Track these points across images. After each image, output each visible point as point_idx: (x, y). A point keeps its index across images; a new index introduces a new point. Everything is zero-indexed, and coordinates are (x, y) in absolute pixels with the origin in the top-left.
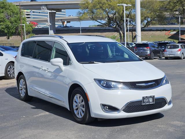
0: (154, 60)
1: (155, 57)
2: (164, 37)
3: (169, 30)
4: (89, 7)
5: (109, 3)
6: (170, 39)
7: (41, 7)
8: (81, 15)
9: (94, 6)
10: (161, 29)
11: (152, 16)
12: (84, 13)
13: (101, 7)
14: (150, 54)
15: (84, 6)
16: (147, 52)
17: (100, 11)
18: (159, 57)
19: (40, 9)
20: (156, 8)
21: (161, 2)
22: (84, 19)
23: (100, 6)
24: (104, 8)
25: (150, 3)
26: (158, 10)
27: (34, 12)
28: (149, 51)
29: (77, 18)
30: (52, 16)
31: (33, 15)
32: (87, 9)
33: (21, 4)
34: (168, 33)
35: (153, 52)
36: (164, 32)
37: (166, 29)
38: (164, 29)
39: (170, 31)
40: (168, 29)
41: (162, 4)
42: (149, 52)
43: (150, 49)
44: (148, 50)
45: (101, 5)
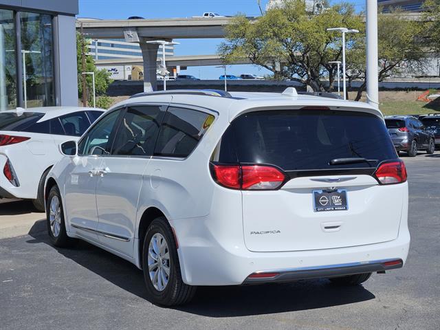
0: (417, 158)
1: (418, 152)
2: (415, 104)
3: (426, 90)
4: (248, 33)
5: (296, 25)
6: (431, 111)
7: (126, 33)
8: (228, 52)
9: (259, 32)
10: (407, 87)
11: (394, 55)
12: (235, 47)
13: (275, 35)
14: (410, 143)
15: (237, 31)
16: (402, 140)
17: (273, 43)
18: (425, 152)
19: (122, 37)
20: (404, 38)
21: (416, 24)
22: (236, 61)
23: (274, 32)
24: (282, 37)
25: (390, 25)
26: (411, 43)
27: (99, 44)
28: (406, 137)
29: (219, 57)
30: (150, 53)
31: (100, 51)
32: (242, 37)
33: (83, 26)
34: (424, 97)
35: (415, 139)
36: (415, 93)
37: (419, 87)
38: (414, 86)
39: (427, 92)
40: (423, 87)
41: (418, 30)
42: (405, 140)
43: (408, 131)
44: (404, 135)
45: (276, 29)
